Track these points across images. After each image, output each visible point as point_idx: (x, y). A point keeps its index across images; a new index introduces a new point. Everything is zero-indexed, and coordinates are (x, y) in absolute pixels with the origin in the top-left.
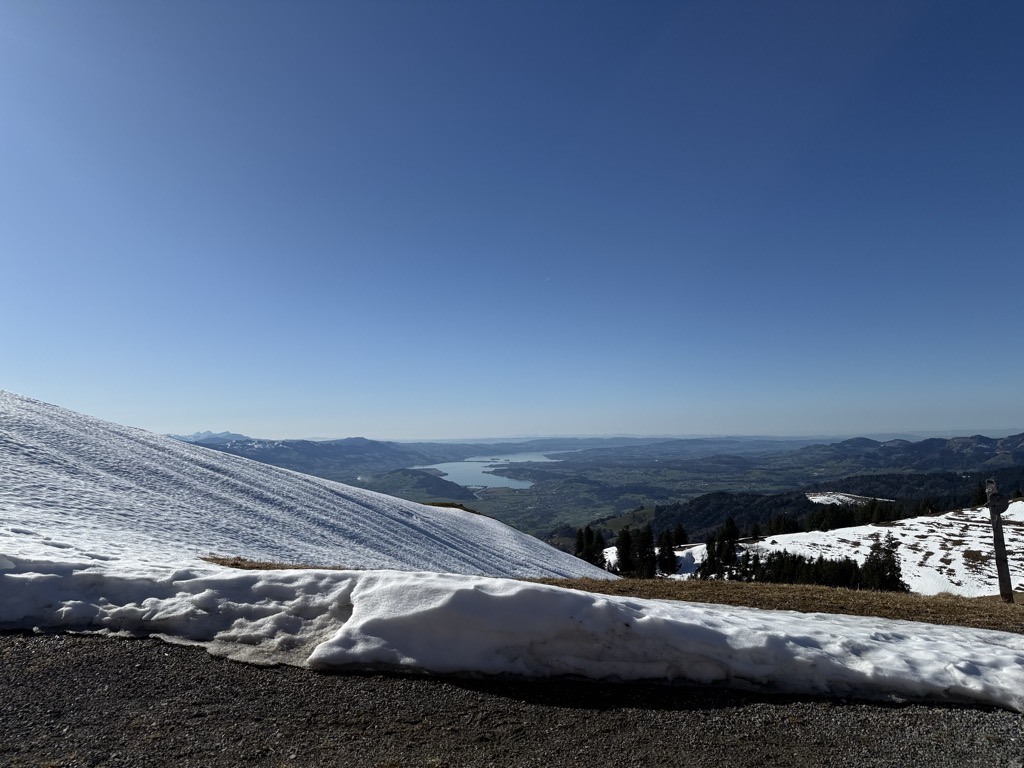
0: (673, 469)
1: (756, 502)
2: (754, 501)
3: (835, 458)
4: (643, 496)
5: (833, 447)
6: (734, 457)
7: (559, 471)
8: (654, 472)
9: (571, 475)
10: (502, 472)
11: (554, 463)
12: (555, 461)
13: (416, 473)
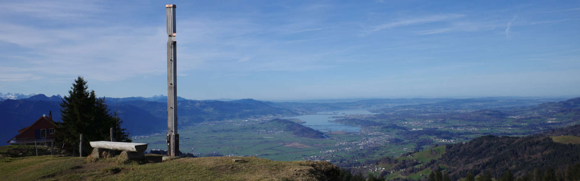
0: (453, 119)
1: (515, 142)
2: (513, 141)
3: (563, 111)
4: (435, 136)
5: (561, 104)
6: (494, 111)
7: (378, 121)
8: (441, 121)
9: (386, 123)
10: (341, 121)
11: (374, 115)
12: (375, 114)
13: (286, 121)
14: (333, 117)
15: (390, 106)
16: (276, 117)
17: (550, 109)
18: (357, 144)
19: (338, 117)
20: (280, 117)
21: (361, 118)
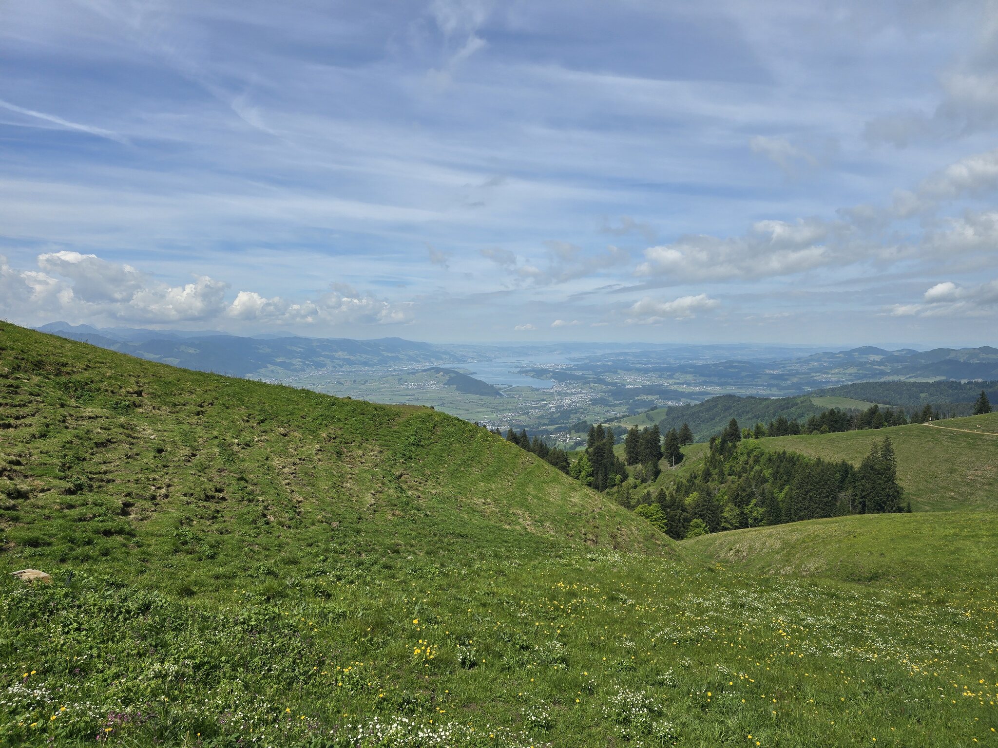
0: (686, 372)
3: (842, 365)
4: (658, 396)
7: (579, 373)
9: (589, 376)
10: (526, 372)
11: (574, 365)
12: (576, 363)
13: (447, 371)
14: (517, 367)
15: (599, 353)
16: (434, 365)
17: (825, 362)
18: (547, 404)
19: (523, 367)
20: (440, 364)
21: (556, 369)
